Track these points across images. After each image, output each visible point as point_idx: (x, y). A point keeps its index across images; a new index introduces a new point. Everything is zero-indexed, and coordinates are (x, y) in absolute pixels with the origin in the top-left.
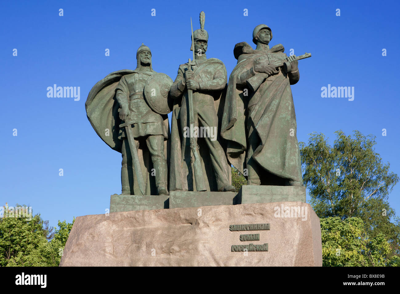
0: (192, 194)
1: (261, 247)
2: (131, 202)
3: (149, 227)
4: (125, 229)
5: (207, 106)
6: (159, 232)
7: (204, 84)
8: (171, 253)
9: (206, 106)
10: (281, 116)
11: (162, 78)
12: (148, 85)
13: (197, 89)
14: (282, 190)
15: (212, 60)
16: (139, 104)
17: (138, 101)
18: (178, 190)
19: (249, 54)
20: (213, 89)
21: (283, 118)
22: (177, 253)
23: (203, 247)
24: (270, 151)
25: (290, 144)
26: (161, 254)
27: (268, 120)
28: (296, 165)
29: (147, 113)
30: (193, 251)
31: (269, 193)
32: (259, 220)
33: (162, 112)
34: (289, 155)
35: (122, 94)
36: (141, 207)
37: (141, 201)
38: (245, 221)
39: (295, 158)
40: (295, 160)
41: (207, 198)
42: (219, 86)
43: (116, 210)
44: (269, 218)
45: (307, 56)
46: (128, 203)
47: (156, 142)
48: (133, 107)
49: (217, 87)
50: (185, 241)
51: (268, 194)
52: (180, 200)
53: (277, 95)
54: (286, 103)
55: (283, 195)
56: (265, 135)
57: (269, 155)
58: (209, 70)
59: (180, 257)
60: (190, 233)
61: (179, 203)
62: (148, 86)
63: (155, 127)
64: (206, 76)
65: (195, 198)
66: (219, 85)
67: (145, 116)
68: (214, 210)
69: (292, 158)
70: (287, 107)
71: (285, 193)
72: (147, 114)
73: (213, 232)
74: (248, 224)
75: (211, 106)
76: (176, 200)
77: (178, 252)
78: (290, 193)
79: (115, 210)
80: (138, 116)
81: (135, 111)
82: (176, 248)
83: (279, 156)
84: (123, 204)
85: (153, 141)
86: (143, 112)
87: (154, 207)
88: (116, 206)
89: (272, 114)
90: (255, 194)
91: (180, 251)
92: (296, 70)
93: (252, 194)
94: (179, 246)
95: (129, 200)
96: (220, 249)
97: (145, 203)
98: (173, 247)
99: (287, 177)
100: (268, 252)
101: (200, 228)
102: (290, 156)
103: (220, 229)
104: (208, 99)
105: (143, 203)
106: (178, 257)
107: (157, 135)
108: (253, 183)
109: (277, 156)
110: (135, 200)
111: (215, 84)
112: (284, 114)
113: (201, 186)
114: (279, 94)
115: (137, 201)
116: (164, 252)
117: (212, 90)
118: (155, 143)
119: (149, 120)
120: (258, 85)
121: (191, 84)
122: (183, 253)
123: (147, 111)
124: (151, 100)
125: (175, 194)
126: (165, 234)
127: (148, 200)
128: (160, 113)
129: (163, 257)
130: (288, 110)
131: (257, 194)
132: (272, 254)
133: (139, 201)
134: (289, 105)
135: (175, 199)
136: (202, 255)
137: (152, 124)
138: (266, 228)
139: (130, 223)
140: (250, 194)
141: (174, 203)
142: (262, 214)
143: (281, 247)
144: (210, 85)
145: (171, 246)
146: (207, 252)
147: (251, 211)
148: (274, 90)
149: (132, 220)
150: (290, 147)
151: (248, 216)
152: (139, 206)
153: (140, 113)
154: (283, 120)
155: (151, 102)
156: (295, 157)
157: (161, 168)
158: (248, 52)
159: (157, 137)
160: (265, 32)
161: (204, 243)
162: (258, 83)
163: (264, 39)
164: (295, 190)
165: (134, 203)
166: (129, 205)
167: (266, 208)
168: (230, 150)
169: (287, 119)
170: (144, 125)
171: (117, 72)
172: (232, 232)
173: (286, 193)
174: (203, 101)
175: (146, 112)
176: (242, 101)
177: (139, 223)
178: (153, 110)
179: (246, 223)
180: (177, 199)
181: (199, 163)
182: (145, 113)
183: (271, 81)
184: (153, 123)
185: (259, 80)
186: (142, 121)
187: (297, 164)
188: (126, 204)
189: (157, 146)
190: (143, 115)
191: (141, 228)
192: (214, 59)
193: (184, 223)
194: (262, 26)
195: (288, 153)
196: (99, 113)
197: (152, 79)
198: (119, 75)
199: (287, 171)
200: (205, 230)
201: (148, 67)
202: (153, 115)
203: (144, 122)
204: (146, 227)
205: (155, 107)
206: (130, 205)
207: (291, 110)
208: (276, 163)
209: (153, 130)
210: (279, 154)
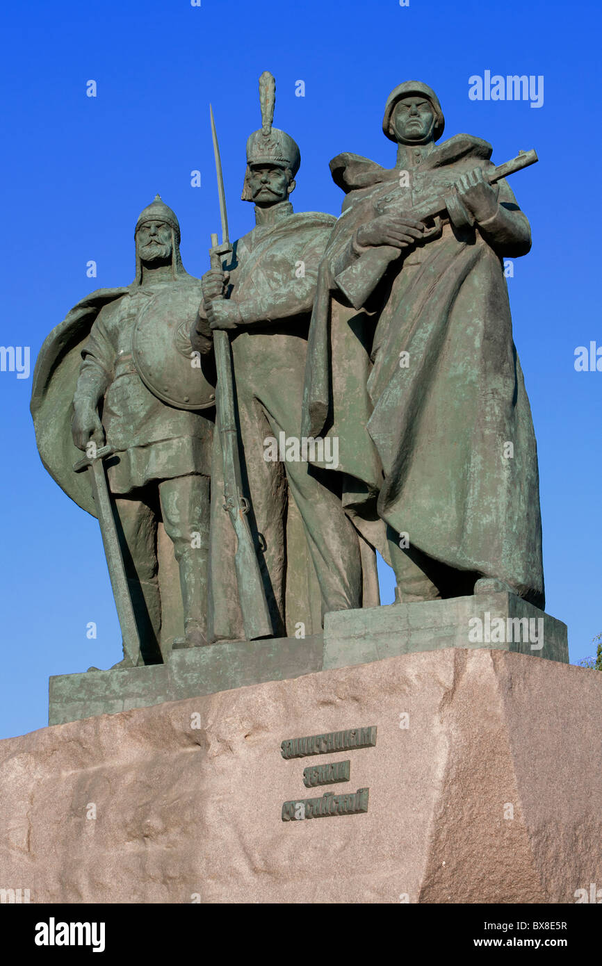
0: (227, 653)
1: (349, 801)
2: (99, 691)
3: (113, 765)
4: (64, 774)
5: (279, 368)
6: (129, 778)
7: (251, 306)
8: (147, 836)
9: (275, 369)
10: (452, 373)
11: (180, 299)
12: (138, 329)
13: (236, 324)
14: (437, 614)
15: (297, 220)
16: (126, 391)
17: (123, 380)
18: (220, 639)
19: (367, 187)
20: (280, 316)
21: (457, 378)
22: (161, 838)
23: (218, 813)
24: (427, 488)
25: (479, 458)
26: (127, 843)
27: (399, 394)
28: (497, 526)
29: (150, 415)
30: (194, 826)
31: (400, 629)
32: (351, 720)
33: (192, 402)
34: (476, 493)
35: (90, 365)
36: (127, 702)
37: (126, 685)
38: (319, 724)
39: (496, 503)
40: (497, 508)
41: (271, 657)
42: (297, 303)
43: (64, 718)
44: (374, 709)
45: (523, 162)
46: (94, 693)
47: (176, 498)
48: (113, 404)
49: (290, 307)
50: (178, 798)
51: (397, 632)
52: (196, 675)
53: (432, 307)
54: (465, 329)
55: (440, 628)
56: (390, 443)
57: (426, 503)
58: (279, 256)
59: (169, 847)
60: (190, 774)
61: (192, 683)
62: (139, 333)
63: (172, 453)
64: (271, 277)
65: (236, 664)
66: (297, 299)
67: (146, 423)
68: (243, 698)
69: (486, 504)
70: (470, 340)
71: (446, 621)
72: (149, 418)
73: (243, 767)
74: (329, 731)
75: (290, 367)
76: (185, 676)
77: (162, 833)
78: (461, 619)
79: (62, 720)
80: (127, 427)
81: (118, 413)
82: (155, 822)
83: (454, 501)
84: (80, 700)
85: (168, 498)
86: (138, 412)
87: (159, 697)
88: (63, 707)
89: (413, 372)
90: (358, 637)
91: (165, 830)
92: (489, 216)
93: (350, 637)
94: (163, 818)
95: (96, 685)
96: (258, 815)
97: (136, 692)
98: (149, 821)
99: (467, 566)
100: (368, 814)
101: (210, 759)
102: (481, 496)
103: (261, 756)
104: (280, 348)
105: (130, 691)
106: (165, 849)
107: (178, 477)
108: (408, 593)
109: (448, 504)
110: (109, 685)
111: (283, 300)
112: (461, 364)
113: (253, 624)
114: (437, 302)
115: (115, 686)
116: (131, 836)
117: (279, 319)
118: (172, 501)
119: (155, 434)
120: (365, 287)
121: (216, 314)
122: (174, 833)
123: (147, 407)
124: (150, 375)
125: (182, 658)
126: (141, 782)
127: (144, 681)
128: (187, 406)
129: (132, 850)
130: (473, 350)
131: (365, 634)
132: (377, 818)
133: (122, 684)
134: (475, 334)
135: (183, 674)
136: (216, 837)
137: (163, 446)
138: (364, 740)
139: (71, 755)
140: (345, 638)
141: (179, 686)
142: (356, 699)
143: (397, 796)
144: (270, 305)
145: (144, 818)
146: (228, 828)
147: (331, 693)
148: (422, 295)
149: (75, 747)
150: (480, 467)
151: (327, 709)
152: (120, 702)
153: (131, 417)
154: (458, 386)
155: (153, 379)
156: (497, 496)
157: (192, 575)
158: (359, 183)
159: (179, 484)
160: (409, 106)
161: (219, 801)
162: (365, 282)
163: (404, 129)
164: (476, 607)
165: (107, 693)
166: (96, 700)
167: (362, 679)
168: (350, 498)
169: (468, 379)
170: (145, 450)
171: (81, 301)
172: (287, 762)
173: (448, 620)
174: (264, 358)
175: (145, 413)
176: (357, 340)
177: (89, 753)
178: (166, 404)
179: (322, 729)
180: (189, 672)
181: (246, 554)
182: (143, 414)
183: (418, 263)
184: (165, 443)
185: (370, 272)
186: (137, 441)
187: (502, 519)
188: (89, 699)
189: (177, 512)
190: (138, 421)
191: (95, 768)
192: (301, 214)
193: (185, 746)
194: (401, 89)
195: (474, 489)
196: (57, 430)
197: (148, 309)
198: (89, 310)
199: (469, 548)
200: (224, 761)
201: (167, 268)
202: (166, 419)
203: (142, 444)
204: (108, 764)
205: (167, 394)
206: (98, 701)
207: (482, 346)
208: (443, 526)
209: (167, 463)
210: (453, 496)
